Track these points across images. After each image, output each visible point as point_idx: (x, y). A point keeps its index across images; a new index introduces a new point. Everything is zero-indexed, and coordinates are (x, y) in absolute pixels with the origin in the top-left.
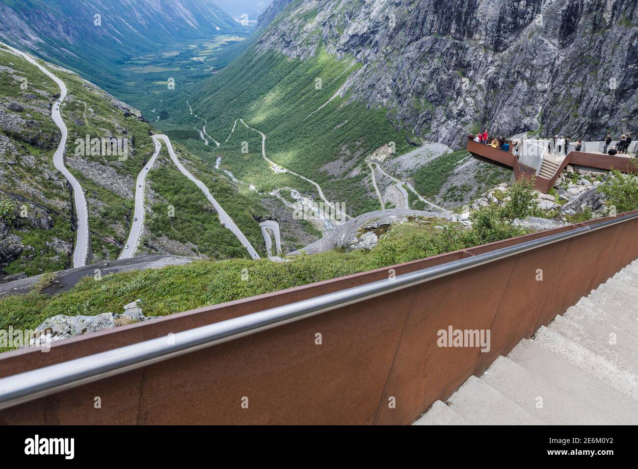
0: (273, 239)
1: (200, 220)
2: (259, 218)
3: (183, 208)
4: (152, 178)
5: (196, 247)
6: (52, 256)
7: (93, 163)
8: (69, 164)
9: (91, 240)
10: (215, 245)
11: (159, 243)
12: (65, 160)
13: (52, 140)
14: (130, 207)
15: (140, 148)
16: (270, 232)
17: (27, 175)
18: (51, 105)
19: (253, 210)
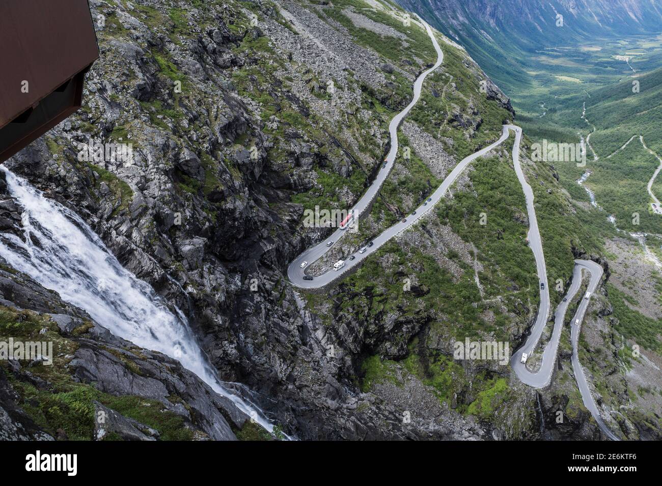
0: (585, 285)
1: (501, 226)
2: (581, 254)
3: (490, 207)
4: (476, 166)
5: (476, 251)
6: (334, 201)
7: (426, 134)
8: (402, 128)
9: (375, 200)
11: (438, 230)
12: (401, 123)
13: (400, 103)
14: (434, 185)
15: (483, 132)
16: (586, 275)
17: (357, 126)
18: (420, 73)
19: (577, 241)
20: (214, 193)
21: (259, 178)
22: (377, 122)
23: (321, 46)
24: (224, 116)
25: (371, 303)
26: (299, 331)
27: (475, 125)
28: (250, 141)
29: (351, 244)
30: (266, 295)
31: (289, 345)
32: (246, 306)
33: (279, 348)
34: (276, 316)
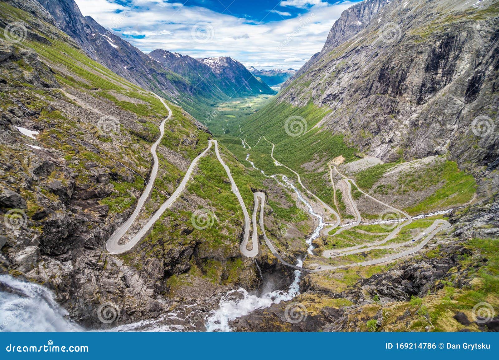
0: (260, 203)
1: (219, 187)
2: (255, 190)
4: (200, 162)
5: (210, 202)
6: (127, 197)
7: (172, 151)
8: (158, 150)
9: (152, 191)
10: (222, 202)
11: (190, 197)
12: (157, 148)
13: (154, 137)
14: (182, 176)
15: (200, 145)
16: (259, 198)
17: (132, 154)
18: (162, 121)
19: (252, 185)
20: (37, 214)
21: (72, 196)
22: (143, 149)
23: (99, 113)
24: (35, 162)
25: (164, 247)
26: (122, 281)
27: (195, 142)
28: (59, 174)
29: (144, 218)
30: (94, 267)
31: (118, 292)
32: (79, 279)
33: (111, 296)
34: (104, 277)
